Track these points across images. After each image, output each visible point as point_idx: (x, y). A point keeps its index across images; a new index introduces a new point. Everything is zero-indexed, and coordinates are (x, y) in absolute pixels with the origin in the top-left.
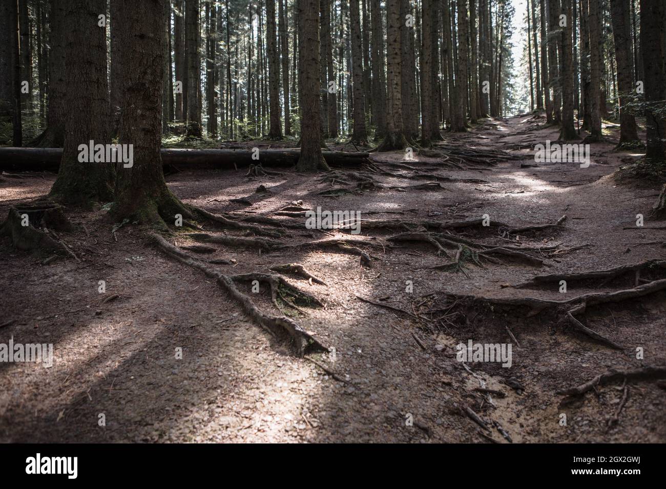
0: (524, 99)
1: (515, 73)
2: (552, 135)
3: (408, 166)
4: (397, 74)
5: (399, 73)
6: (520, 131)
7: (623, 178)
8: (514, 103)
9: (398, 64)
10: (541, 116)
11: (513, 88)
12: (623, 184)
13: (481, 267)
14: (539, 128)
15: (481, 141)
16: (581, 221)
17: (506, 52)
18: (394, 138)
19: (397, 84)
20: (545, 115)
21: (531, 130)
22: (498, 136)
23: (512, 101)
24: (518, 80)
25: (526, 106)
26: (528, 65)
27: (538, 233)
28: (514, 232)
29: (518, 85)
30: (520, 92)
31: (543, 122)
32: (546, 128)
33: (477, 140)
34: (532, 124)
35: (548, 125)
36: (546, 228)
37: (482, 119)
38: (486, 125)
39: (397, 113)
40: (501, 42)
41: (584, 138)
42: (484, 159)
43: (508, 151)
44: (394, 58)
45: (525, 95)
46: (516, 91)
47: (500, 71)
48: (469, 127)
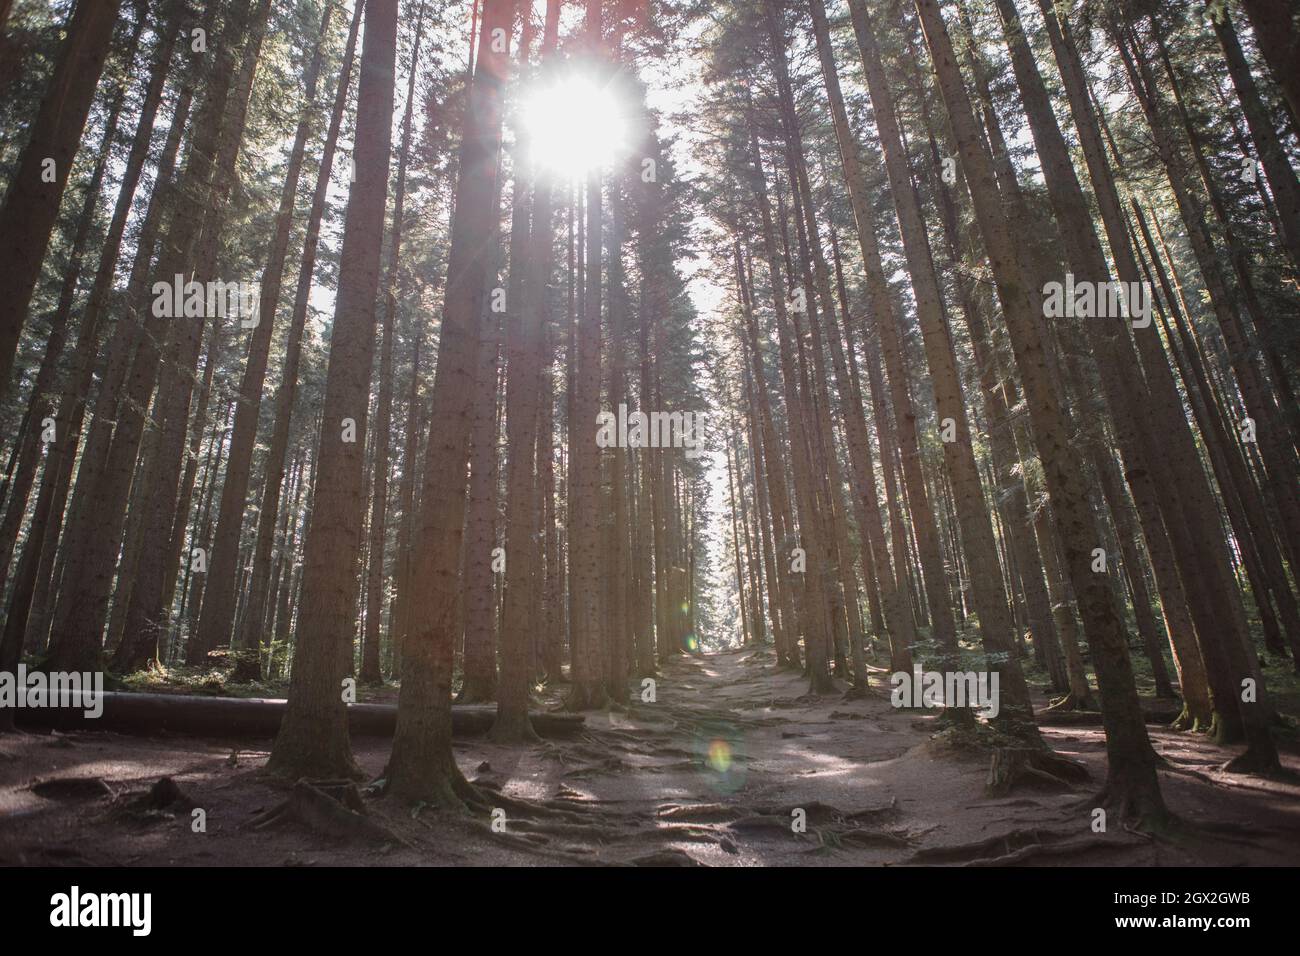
0: (729, 623)
1: (711, 580)
2: (793, 685)
3: (630, 736)
4: (595, 594)
5: (597, 592)
6: (738, 678)
7: (939, 750)
8: (712, 628)
9: (596, 579)
10: (766, 652)
11: (710, 603)
12: (940, 757)
13: (846, 850)
14: (766, 673)
15: (686, 694)
16: (914, 803)
17: (699, 549)
18: (589, 692)
19: (594, 609)
20: (773, 652)
21: (756, 677)
22: (707, 686)
23: (709, 625)
24: (717, 591)
25: (732, 633)
26: (733, 570)
27: (875, 817)
28: (849, 818)
29: (717, 599)
30: (721, 612)
31: (769, 662)
32: (777, 673)
33: (679, 692)
34: (754, 666)
35: (780, 669)
36: (882, 811)
37: (674, 656)
38: (683, 667)
39: (594, 651)
40: (692, 533)
41: (844, 692)
42: (726, 725)
43: (738, 710)
44: (590, 571)
45: (729, 616)
46: (714, 609)
47: (692, 579)
48: (659, 670)
